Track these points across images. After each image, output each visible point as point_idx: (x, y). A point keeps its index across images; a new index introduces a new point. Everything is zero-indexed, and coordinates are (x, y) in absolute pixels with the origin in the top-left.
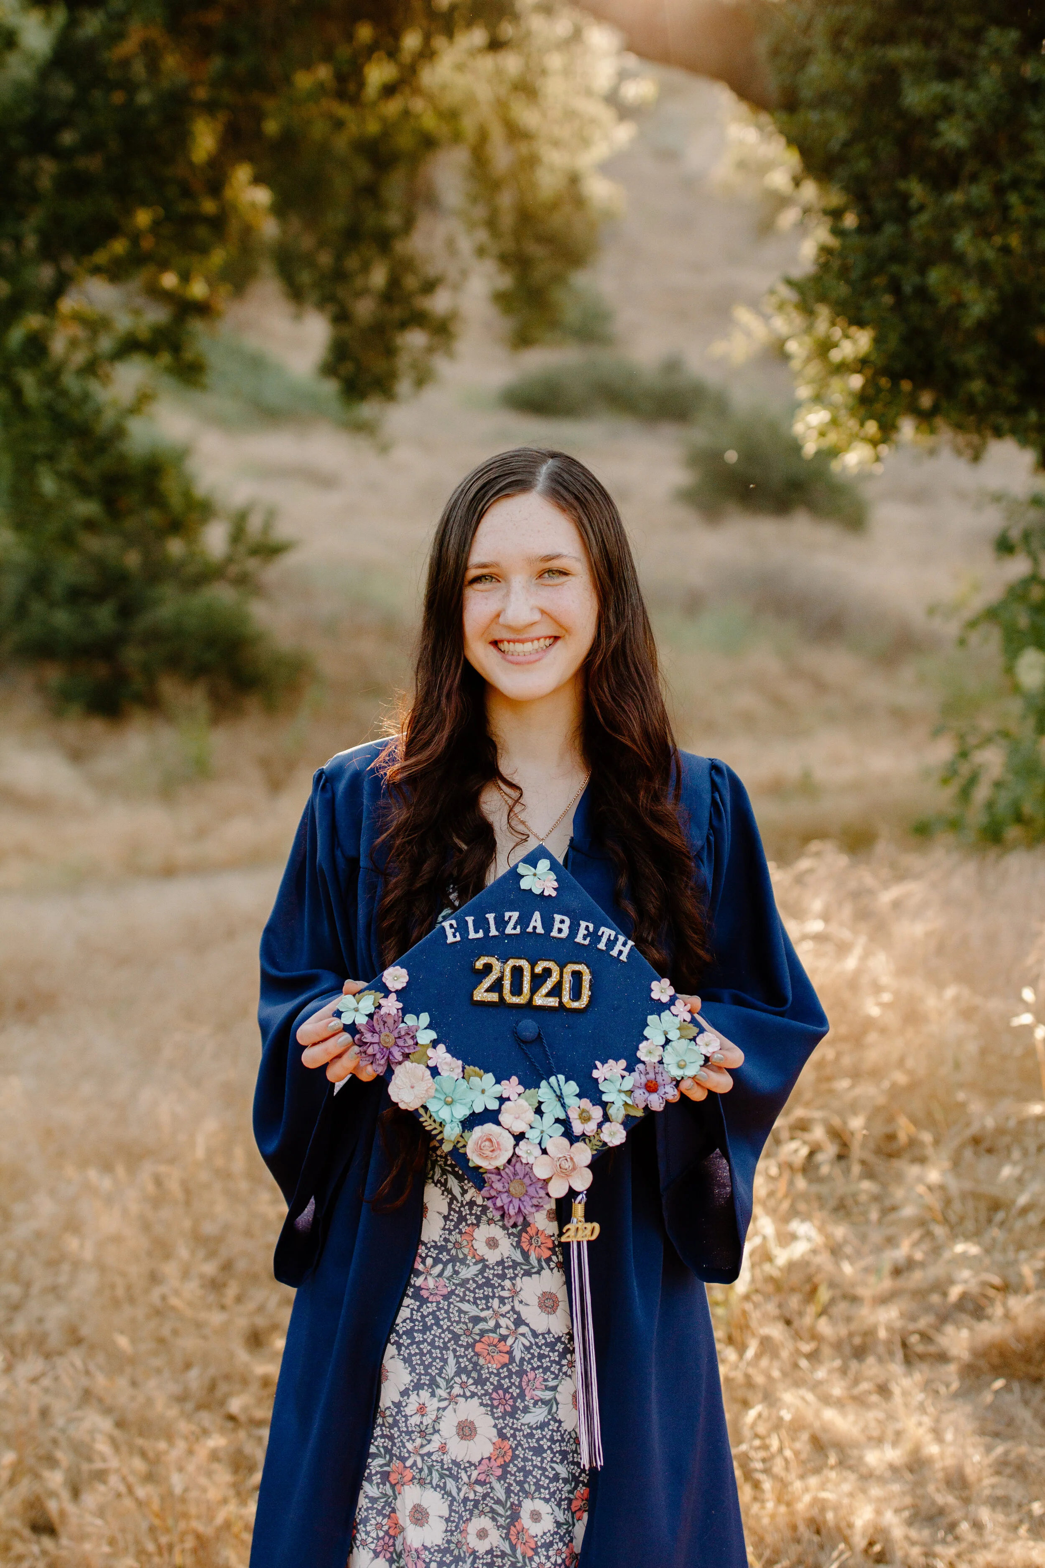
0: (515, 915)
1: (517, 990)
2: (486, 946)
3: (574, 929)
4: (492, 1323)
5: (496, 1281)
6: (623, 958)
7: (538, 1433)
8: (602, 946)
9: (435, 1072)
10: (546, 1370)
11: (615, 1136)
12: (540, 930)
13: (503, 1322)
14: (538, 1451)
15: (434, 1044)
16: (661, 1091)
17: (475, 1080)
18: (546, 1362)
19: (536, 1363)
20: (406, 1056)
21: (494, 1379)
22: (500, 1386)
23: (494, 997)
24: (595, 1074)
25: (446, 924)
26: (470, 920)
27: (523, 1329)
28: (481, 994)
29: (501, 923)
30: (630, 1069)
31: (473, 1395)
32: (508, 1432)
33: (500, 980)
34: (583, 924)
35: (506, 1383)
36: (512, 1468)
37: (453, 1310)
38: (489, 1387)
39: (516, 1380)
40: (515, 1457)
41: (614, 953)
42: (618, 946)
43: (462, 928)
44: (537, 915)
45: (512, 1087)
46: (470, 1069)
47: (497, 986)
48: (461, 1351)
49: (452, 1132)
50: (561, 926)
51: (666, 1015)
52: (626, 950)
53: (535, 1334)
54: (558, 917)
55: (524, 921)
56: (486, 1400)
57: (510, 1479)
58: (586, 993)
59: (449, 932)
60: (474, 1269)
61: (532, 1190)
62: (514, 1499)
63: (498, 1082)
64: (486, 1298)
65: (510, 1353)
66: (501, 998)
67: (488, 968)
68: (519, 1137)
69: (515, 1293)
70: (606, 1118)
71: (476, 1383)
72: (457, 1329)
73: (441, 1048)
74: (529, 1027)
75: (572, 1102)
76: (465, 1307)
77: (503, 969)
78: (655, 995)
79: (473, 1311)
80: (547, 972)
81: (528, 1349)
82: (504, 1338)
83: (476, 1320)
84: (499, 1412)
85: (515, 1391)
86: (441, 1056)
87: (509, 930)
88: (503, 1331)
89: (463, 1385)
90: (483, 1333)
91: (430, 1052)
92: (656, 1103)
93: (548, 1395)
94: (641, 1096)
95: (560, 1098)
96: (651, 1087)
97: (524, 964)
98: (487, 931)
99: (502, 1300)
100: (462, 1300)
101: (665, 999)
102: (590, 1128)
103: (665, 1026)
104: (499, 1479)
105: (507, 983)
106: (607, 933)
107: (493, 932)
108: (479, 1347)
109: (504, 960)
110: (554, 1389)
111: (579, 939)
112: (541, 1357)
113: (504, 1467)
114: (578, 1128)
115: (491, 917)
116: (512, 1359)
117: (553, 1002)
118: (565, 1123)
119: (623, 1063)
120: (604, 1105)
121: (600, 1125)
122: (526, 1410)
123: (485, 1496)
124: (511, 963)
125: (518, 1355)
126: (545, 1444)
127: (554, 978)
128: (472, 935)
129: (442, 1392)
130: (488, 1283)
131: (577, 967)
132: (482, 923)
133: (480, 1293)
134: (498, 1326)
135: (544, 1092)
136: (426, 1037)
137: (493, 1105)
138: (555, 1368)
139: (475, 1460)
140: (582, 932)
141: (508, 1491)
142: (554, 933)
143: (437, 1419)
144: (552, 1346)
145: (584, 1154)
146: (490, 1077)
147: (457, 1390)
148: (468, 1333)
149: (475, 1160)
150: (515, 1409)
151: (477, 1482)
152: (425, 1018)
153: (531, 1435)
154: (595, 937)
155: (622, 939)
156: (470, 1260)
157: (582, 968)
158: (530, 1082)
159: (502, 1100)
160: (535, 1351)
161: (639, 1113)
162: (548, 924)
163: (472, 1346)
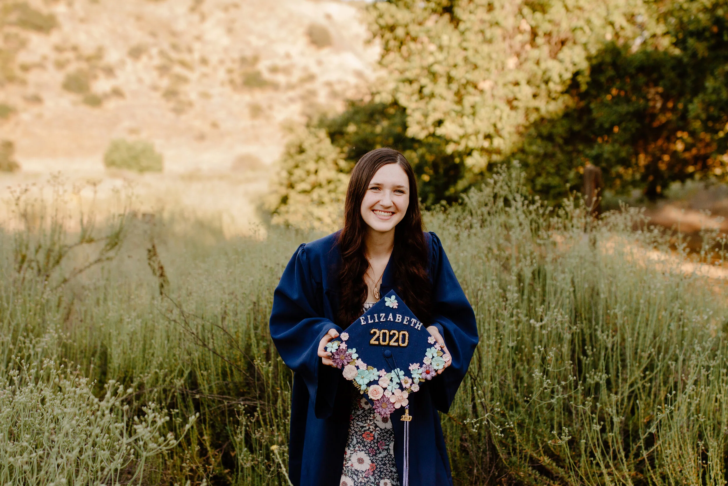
0: (384, 315)
1: (384, 340)
2: (374, 325)
3: (403, 319)
4: (367, 428)
5: (368, 415)
6: (419, 329)
7: (384, 459)
8: (412, 325)
9: (358, 368)
10: (385, 440)
11: (416, 388)
12: (392, 320)
13: (371, 427)
14: (385, 464)
15: (357, 358)
16: (431, 373)
17: (371, 370)
18: (385, 438)
19: (382, 438)
20: (348, 363)
21: (369, 445)
22: (371, 447)
23: (377, 343)
24: (410, 368)
25: (361, 318)
26: (369, 316)
27: (378, 429)
28: (373, 342)
29: (379, 318)
30: (421, 366)
31: (362, 450)
32: (374, 461)
33: (379, 337)
34: (406, 317)
35: (373, 446)
36: (376, 472)
37: (355, 424)
38: (368, 448)
39: (376, 445)
40: (377, 468)
41: (416, 327)
42: (418, 325)
43: (366, 320)
44: (391, 315)
45: (383, 372)
46: (369, 367)
47: (378, 339)
48: (358, 437)
49: (363, 387)
50: (399, 318)
51: (433, 348)
52: (420, 326)
53: (381, 430)
54: (398, 315)
55: (386, 317)
56: (367, 452)
57: (376, 475)
58: (407, 341)
59: (362, 321)
60: (361, 412)
61: (389, 406)
62: (377, 481)
63: (378, 371)
64: (365, 420)
65: (374, 436)
66: (379, 343)
67: (375, 333)
68: (385, 389)
69: (374, 418)
70: (413, 382)
71: (363, 447)
72: (356, 430)
73: (360, 359)
74: (388, 352)
75: (402, 377)
76: (359, 423)
77: (379, 333)
78: (429, 342)
79: (361, 424)
80: (394, 334)
81: (379, 434)
82: (372, 432)
83: (362, 427)
84: (371, 455)
85: (376, 448)
86: (360, 362)
87: (382, 320)
88: (371, 430)
89: (359, 447)
90: (365, 431)
91: (356, 361)
92: (429, 377)
93: (386, 447)
94: (424, 375)
95: (398, 376)
96: (428, 373)
97: (387, 331)
98: (374, 320)
99: (370, 420)
100: (358, 421)
101: (433, 343)
102: (408, 386)
103: (432, 352)
104: (372, 475)
105: (381, 338)
106: (414, 320)
107: (377, 321)
108: (364, 435)
109: (380, 330)
110: (388, 445)
111: (405, 323)
112: (384, 436)
113: (374, 472)
114: (404, 386)
115: (376, 315)
116: (374, 438)
117: (396, 344)
118: (400, 384)
119: (418, 364)
120: (412, 379)
121: (411, 385)
122: (380, 453)
123: (368, 482)
124: (383, 331)
125: (376, 437)
126: (387, 462)
127: (397, 336)
128: (370, 322)
129: (351, 449)
130: (366, 416)
131: (404, 332)
132: (373, 318)
133: (363, 419)
134: (369, 428)
135: (393, 374)
136: (355, 356)
137: (377, 378)
138: (388, 439)
139: (364, 470)
140: (406, 320)
141: (375, 479)
142: (397, 321)
143: (350, 456)
144: (387, 432)
145: (406, 395)
146: (376, 369)
147: (357, 448)
148: (360, 431)
149: (371, 397)
150: (376, 453)
151: (365, 477)
152: (354, 350)
153: (382, 460)
154: (410, 322)
155: (418, 322)
156: (360, 409)
157: (406, 333)
158: (388, 371)
159: (380, 377)
160: (382, 435)
161: (424, 381)
162: (394, 317)
163: (362, 435)
